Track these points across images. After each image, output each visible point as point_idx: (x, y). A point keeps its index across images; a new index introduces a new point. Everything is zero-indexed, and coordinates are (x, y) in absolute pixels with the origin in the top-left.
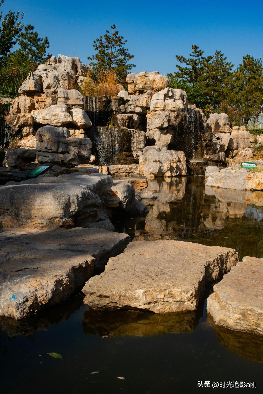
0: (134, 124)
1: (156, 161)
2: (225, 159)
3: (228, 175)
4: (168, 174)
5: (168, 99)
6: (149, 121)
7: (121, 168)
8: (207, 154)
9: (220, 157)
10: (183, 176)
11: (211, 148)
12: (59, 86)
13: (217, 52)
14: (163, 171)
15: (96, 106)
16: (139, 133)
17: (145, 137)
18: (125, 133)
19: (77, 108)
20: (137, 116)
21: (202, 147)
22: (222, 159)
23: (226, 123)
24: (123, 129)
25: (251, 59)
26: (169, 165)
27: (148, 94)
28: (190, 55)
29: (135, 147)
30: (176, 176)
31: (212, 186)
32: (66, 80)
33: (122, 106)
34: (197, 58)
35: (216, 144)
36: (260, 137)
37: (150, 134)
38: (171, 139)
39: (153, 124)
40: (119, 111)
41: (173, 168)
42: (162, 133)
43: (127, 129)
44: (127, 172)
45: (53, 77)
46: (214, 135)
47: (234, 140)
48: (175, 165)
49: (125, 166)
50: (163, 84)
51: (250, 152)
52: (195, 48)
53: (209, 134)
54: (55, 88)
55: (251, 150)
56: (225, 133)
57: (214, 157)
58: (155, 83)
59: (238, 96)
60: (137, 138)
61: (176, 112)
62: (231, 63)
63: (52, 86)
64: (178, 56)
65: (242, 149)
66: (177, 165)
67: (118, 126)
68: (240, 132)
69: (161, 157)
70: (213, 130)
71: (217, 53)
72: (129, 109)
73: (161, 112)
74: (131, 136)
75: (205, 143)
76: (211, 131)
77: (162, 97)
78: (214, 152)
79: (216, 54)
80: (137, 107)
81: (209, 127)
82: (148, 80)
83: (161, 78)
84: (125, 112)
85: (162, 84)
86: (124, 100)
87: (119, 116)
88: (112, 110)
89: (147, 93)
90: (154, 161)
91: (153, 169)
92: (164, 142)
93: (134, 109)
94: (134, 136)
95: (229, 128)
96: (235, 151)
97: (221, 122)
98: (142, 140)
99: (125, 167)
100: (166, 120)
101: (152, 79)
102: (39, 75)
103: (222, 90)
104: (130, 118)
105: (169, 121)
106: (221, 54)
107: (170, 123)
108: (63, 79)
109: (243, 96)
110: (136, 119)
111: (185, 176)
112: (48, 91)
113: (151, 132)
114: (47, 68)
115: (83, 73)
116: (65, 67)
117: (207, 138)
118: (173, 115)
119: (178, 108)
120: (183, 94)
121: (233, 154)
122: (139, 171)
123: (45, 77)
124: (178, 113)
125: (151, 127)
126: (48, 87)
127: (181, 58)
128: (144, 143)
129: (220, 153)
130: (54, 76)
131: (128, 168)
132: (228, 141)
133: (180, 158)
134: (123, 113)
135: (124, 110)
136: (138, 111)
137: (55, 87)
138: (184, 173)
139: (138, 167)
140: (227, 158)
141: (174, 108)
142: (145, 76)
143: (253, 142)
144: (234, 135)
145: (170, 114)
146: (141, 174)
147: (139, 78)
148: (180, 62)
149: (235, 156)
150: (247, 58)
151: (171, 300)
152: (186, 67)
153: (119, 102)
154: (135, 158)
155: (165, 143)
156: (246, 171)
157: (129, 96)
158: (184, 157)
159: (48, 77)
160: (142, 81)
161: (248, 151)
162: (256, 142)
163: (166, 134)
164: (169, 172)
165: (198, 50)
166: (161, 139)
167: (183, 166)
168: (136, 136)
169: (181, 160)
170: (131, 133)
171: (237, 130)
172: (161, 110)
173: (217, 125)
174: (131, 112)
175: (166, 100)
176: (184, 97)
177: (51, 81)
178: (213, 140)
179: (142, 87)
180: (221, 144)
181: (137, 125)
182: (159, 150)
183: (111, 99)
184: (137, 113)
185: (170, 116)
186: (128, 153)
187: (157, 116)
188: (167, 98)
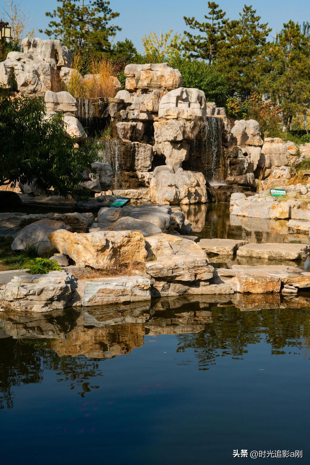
0: (137, 135)
1: (171, 186)
2: (254, 181)
3: (254, 204)
4: (186, 201)
5: (181, 103)
6: (157, 132)
7: (129, 193)
8: (231, 174)
9: (248, 179)
10: (203, 203)
11: (236, 167)
12: (39, 83)
13: (246, 7)
14: (180, 198)
15: (89, 111)
16: (145, 148)
17: (152, 153)
18: (127, 147)
19: (69, 115)
20: (142, 125)
21: (224, 165)
22: (250, 182)
23: (256, 133)
24: (124, 142)
25: (295, 28)
26: (187, 190)
27: (155, 94)
28: (206, 17)
29: (140, 165)
30: (195, 204)
31: (237, 215)
32: (48, 75)
33: (122, 111)
34: (216, 21)
35: (242, 162)
36: (304, 147)
37: (158, 148)
38: (186, 156)
39: (162, 135)
40: (119, 118)
41: (191, 193)
42: (174, 147)
43: (130, 141)
44: (135, 198)
45: (31, 72)
46: (241, 150)
47: (266, 156)
48: (193, 190)
49: (132, 190)
50: (175, 80)
51: (286, 172)
52: (213, 6)
53: (234, 149)
54: (35, 86)
55: (287, 169)
56: (255, 146)
57: (241, 179)
58: (163, 79)
59: (274, 86)
60: (143, 154)
61: (193, 122)
62: (266, 25)
63: (30, 83)
64: (188, 18)
65: (276, 167)
66: (196, 190)
67: (118, 138)
68: (275, 145)
69: (176, 180)
70: (238, 143)
71: (245, 9)
72: (132, 115)
73: (174, 121)
74: (135, 151)
75: (229, 160)
76: (236, 145)
77: (174, 100)
78: (241, 173)
79: (244, 11)
80: (141, 112)
81: (234, 139)
82: (154, 75)
83: (172, 73)
84: (127, 120)
85: (173, 81)
86: (125, 103)
87: (120, 125)
88: (109, 115)
89: (153, 93)
90: (169, 186)
91: (169, 195)
92: (177, 159)
93: (138, 115)
94: (138, 151)
95: (260, 140)
96: (268, 170)
97: (250, 132)
98: (148, 156)
99: (133, 193)
100: (180, 132)
101: (160, 74)
102: (11, 66)
103: (253, 74)
104: (134, 128)
105: (184, 133)
106: (252, 10)
107: (186, 136)
108: (44, 74)
109: (283, 84)
110: (140, 129)
111: (205, 203)
112: (25, 89)
113: (160, 146)
114: (21, 57)
115: (66, 62)
116: (42, 53)
117: (232, 154)
118: (189, 125)
119: (196, 117)
120: (201, 95)
121: (264, 175)
122: (150, 197)
123: (20, 71)
124: (195, 123)
125: (160, 139)
126: (25, 84)
127: (192, 22)
128: (151, 160)
129: (248, 174)
130: (33, 69)
131: (137, 194)
132: (259, 158)
133: (199, 181)
134: (123, 120)
135: (125, 116)
136: (144, 118)
137: (34, 84)
138: (203, 199)
139: (149, 192)
140: (257, 180)
141: (191, 116)
142: (150, 70)
143: (294, 155)
144: (266, 149)
145: (185, 124)
146: (152, 201)
147: (142, 72)
148: (191, 27)
149: (267, 177)
150: (289, 25)
151: (225, 251)
152: (200, 36)
153: (118, 106)
154: (140, 180)
155: (178, 161)
156: (272, 200)
157: (132, 98)
158: (204, 180)
159: (24, 71)
160: (147, 77)
161: (285, 170)
162: (298, 154)
163: (179, 149)
164: (187, 198)
165: (217, 10)
166: (172, 155)
167: (203, 191)
168: (141, 151)
169: (200, 183)
170: (135, 147)
171: (270, 143)
172: (174, 119)
173: (245, 136)
174: (134, 120)
175: (179, 104)
176: (201, 100)
177: (29, 77)
178: (239, 156)
179: (146, 85)
180: (249, 162)
181: (141, 136)
182: (173, 171)
183: (108, 102)
184: (142, 121)
185: (185, 127)
186: (130, 173)
187: (169, 126)
188: (179, 101)
